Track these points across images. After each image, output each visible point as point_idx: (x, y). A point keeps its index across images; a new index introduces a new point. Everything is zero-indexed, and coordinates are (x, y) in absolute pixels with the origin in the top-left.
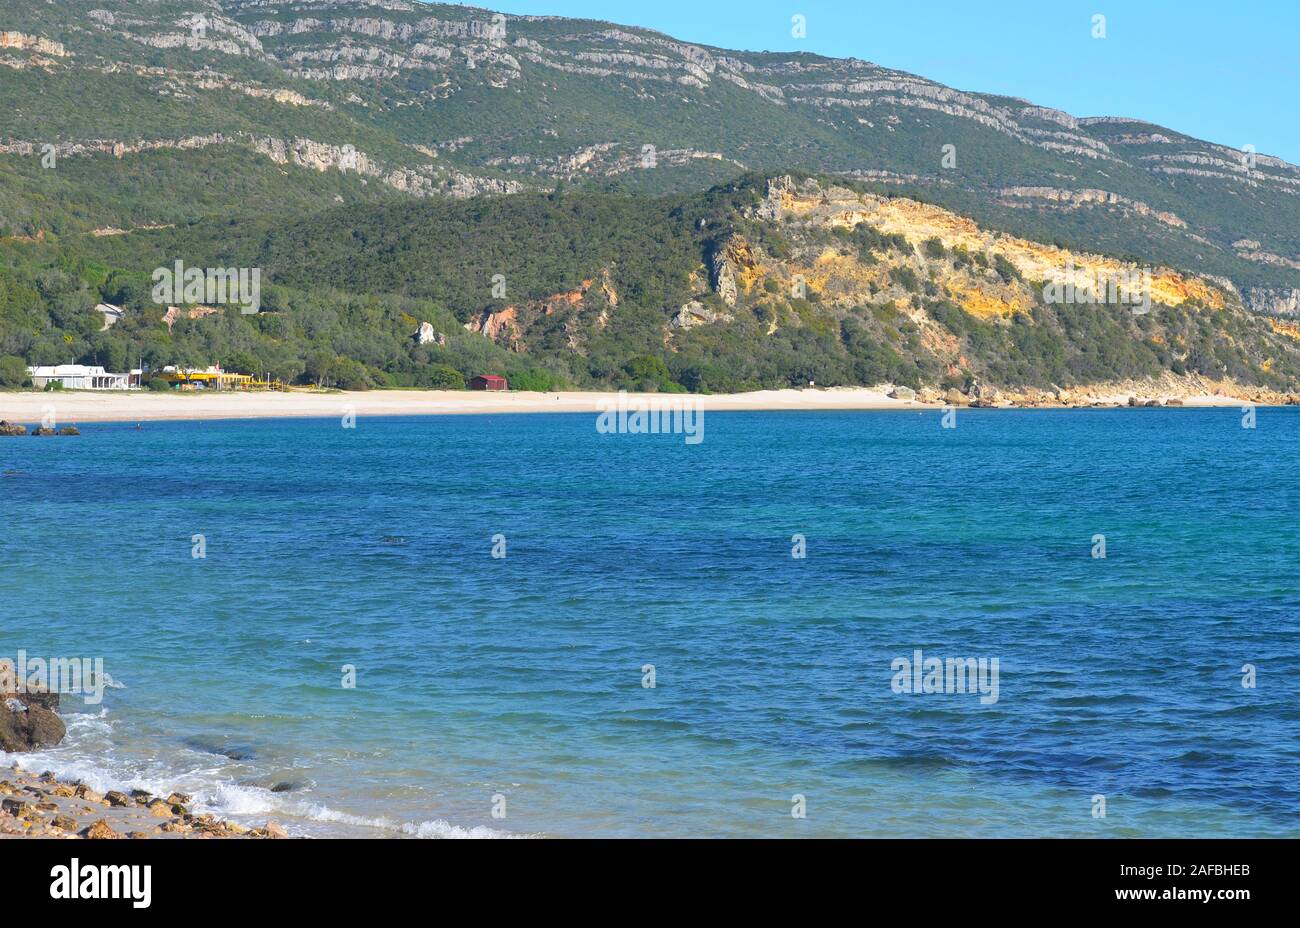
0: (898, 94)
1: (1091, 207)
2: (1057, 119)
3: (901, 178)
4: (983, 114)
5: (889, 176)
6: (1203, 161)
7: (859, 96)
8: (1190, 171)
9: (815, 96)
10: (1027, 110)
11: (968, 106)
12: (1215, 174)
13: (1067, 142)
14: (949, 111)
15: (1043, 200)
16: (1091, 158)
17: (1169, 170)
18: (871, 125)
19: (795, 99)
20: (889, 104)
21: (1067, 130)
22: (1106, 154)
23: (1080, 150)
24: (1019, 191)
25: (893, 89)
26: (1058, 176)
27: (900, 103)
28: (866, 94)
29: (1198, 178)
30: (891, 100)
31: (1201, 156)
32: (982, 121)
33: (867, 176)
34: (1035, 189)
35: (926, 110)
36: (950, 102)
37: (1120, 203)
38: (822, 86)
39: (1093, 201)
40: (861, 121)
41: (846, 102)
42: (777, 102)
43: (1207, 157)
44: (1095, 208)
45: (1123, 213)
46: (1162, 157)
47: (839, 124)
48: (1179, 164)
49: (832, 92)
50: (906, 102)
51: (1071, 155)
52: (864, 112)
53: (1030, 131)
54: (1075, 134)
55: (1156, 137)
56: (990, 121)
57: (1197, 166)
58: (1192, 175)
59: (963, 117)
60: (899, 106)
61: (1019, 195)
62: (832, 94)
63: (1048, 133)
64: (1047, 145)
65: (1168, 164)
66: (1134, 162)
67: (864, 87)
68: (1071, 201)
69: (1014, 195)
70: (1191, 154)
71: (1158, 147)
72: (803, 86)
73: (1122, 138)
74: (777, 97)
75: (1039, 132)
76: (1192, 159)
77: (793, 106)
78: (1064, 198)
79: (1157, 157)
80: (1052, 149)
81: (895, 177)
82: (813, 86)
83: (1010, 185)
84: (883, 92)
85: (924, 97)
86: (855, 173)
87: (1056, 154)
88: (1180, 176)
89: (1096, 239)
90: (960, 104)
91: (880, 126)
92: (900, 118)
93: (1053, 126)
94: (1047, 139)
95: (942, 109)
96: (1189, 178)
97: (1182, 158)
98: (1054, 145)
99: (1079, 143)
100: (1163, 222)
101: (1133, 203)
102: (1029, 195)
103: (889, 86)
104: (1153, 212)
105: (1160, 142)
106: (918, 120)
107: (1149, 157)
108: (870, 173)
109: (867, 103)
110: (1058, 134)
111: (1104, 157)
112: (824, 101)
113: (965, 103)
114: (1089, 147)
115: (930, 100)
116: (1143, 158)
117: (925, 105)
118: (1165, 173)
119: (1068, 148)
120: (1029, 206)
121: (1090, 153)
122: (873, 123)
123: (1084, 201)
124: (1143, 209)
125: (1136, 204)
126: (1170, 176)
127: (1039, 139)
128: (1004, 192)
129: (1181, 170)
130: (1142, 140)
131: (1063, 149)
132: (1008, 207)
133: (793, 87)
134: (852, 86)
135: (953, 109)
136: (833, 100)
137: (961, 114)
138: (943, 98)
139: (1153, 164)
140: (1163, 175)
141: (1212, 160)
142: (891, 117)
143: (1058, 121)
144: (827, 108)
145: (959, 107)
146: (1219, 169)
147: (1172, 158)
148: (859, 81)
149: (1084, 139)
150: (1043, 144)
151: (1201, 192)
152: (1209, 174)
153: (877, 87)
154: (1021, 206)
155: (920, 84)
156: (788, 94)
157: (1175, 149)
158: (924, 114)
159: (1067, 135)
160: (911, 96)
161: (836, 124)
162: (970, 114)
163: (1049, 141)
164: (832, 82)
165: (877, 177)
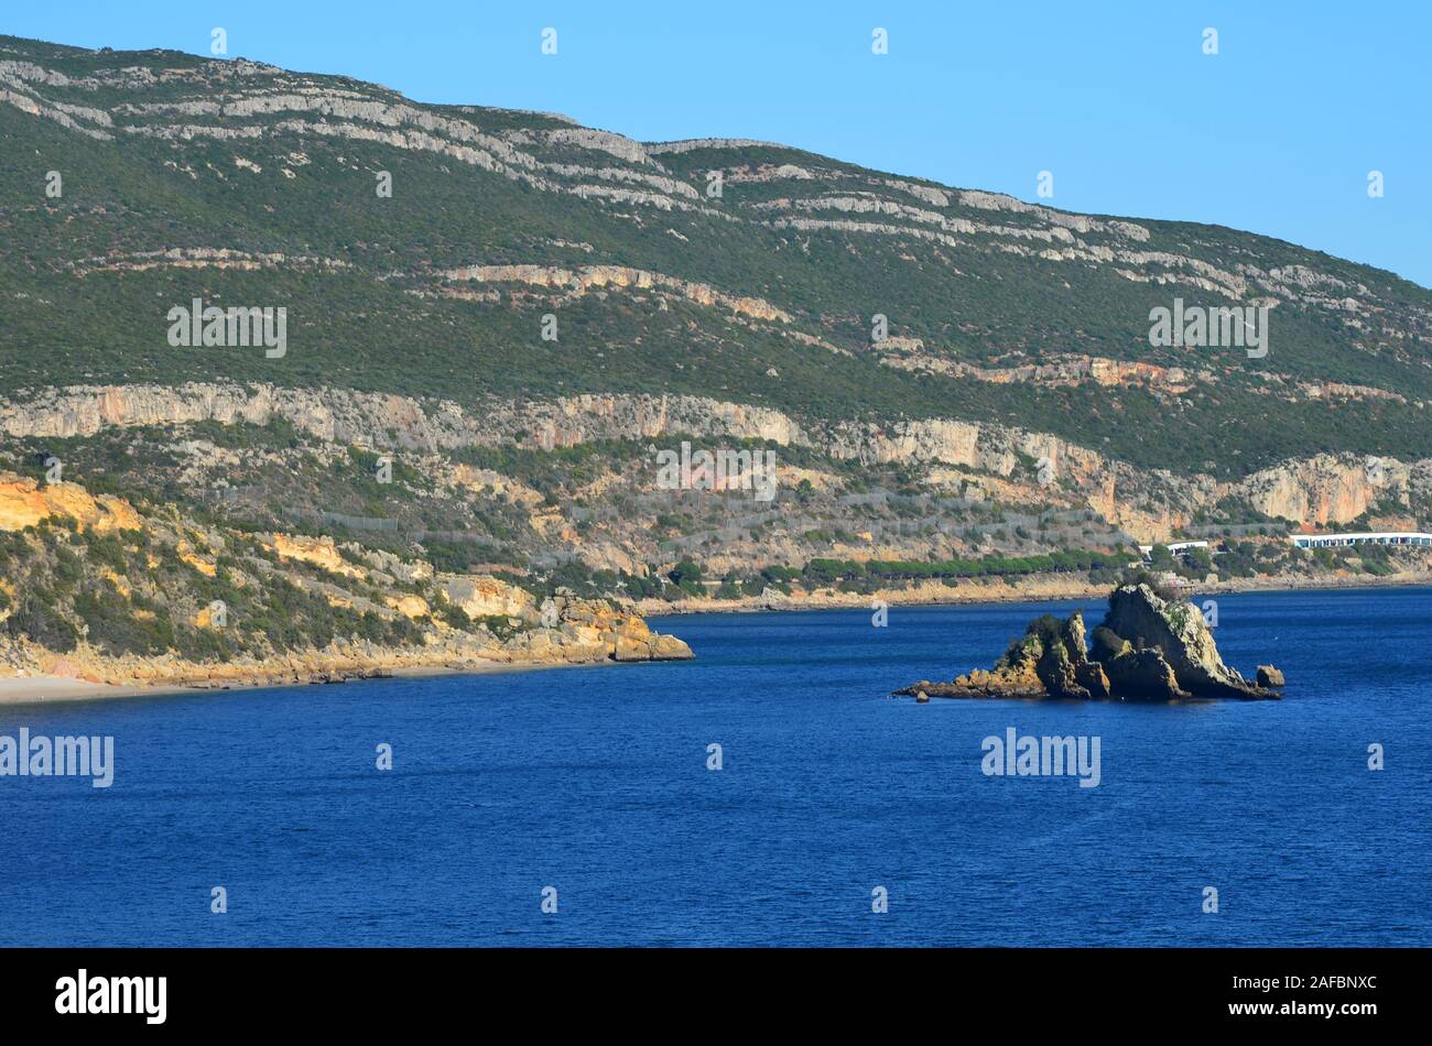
0: (311, 116)
1: (603, 295)
2: (610, 148)
3: (255, 259)
4: (462, 143)
5: (233, 258)
6: (863, 206)
7: (238, 122)
8: (836, 225)
9: (166, 124)
10: (557, 135)
11: (437, 133)
12: (882, 227)
13: (619, 184)
14: (398, 140)
15: (521, 285)
16: (662, 211)
17: (802, 225)
18: (256, 169)
19: (131, 129)
20: (294, 134)
21: (624, 164)
22: (690, 201)
23: (641, 197)
24: (478, 273)
25: (305, 108)
26: (561, 244)
27: (314, 131)
28: (256, 118)
29: (850, 233)
30: (299, 126)
31: (860, 198)
32: (459, 156)
33: (192, 258)
34: (509, 268)
35: (357, 141)
36: (404, 127)
37: (657, 287)
38: (181, 107)
39: (609, 284)
40: (241, 163)
41: (218, 133)
42: (96, 135)
43: (870, 199)
44: (612, 296)
45: (657, 304)
46: (793, 203)
47: (200, 168)
48: (820, 214)
49: (197, 117)
50: (323, 129)
51: (624, 206)
52: (247, 148)
53: (557, 168)
54: (636, 171)
55: (786, 170)
56: (474, 157)
57: (851, 215)
58: (841, 232)
59: (425, 150)
60: (312, 137)
61: (480, 279)
62: (196, 119)
63: (589, 171)
64: (583, 191)
65: (802, 214)
66: (744, 214)
67: (256, 105)
68: (570, 287)
69: (472, 280)
70: (842, 196)
71: (790, 187)
72: (149, 107)
73: (731, 173)
74: (97, 126)
75: (573, 170)
76: (844, 204)
77: (123, 141)
78: (557, 282)
79: (783, 203)
80: (594, 197)
81: (243, 258)
82: (165, 106)
83: (465, 264)
84: (288, 114)
85: (356, 121)
86: (170, 255)
87: (599, 206)
88: (818, 234)
89: (602, 348)
90: (420, 129)
91: (273, 170)
92: (310, 156)
93: (600, 158)
94: (587, 180)
95: (387, 139)
96: (836, 236)
97: (827, 203)
98: (598, 190)
99: (643, 186)
100: (740, 314)
101: (686, 284)
102: (498, 278)
103: (296, 103)
104: (724, 298)
105: (794, 178)
106: (341, 159)
107: (771, 205)
108: (198, 253)
109: (255, 132)
110: (606, 173)
111: (684, 206)
112: (182, 131)
113: (429, 127)
114: (658, 191)
115: (367, 124)
116: (760, 205)
117: (356, 132)
118: (794, 229)
119: (619, 195)
120: (495, 297)
121: (660, 201)
122: (260, 164)
123: (594, 286)
124: (704, 295)
125: (691, 286)
126: (804, 234)
127: (573, 181)
128: (453, 276)
129: (822, 224)
130: (765, 174)
131: (612, 196)
132: (458, 300)
133: (130, 108)
134: (233, 105)
135: (407, 137)
136: (198, 129)
137: (421, 146)
138: (389, 120)
139: (777, 214)
140: (791, 232)
141: (878, 204)
142: (293, 155)
143: (610, 151)
144: (185, 142)
145: (417, 135)
146: (889, 219)
147: (808, 204)
148: (246, 96)
149: (653, 180)
150: (578, 190)
151: (852, 259)
152: (870, 227)
153: (277, 104)
154: (480, 297)
155: (352, 98)
156: (117, 119)
157: (817, 189)
158: (355, 148)
159: (621, 174)
160: (333, 119)
161: (195, 169)
162: (437, 145)
163: (588, 183)
164: (197, 99)
165: (211, 259)
